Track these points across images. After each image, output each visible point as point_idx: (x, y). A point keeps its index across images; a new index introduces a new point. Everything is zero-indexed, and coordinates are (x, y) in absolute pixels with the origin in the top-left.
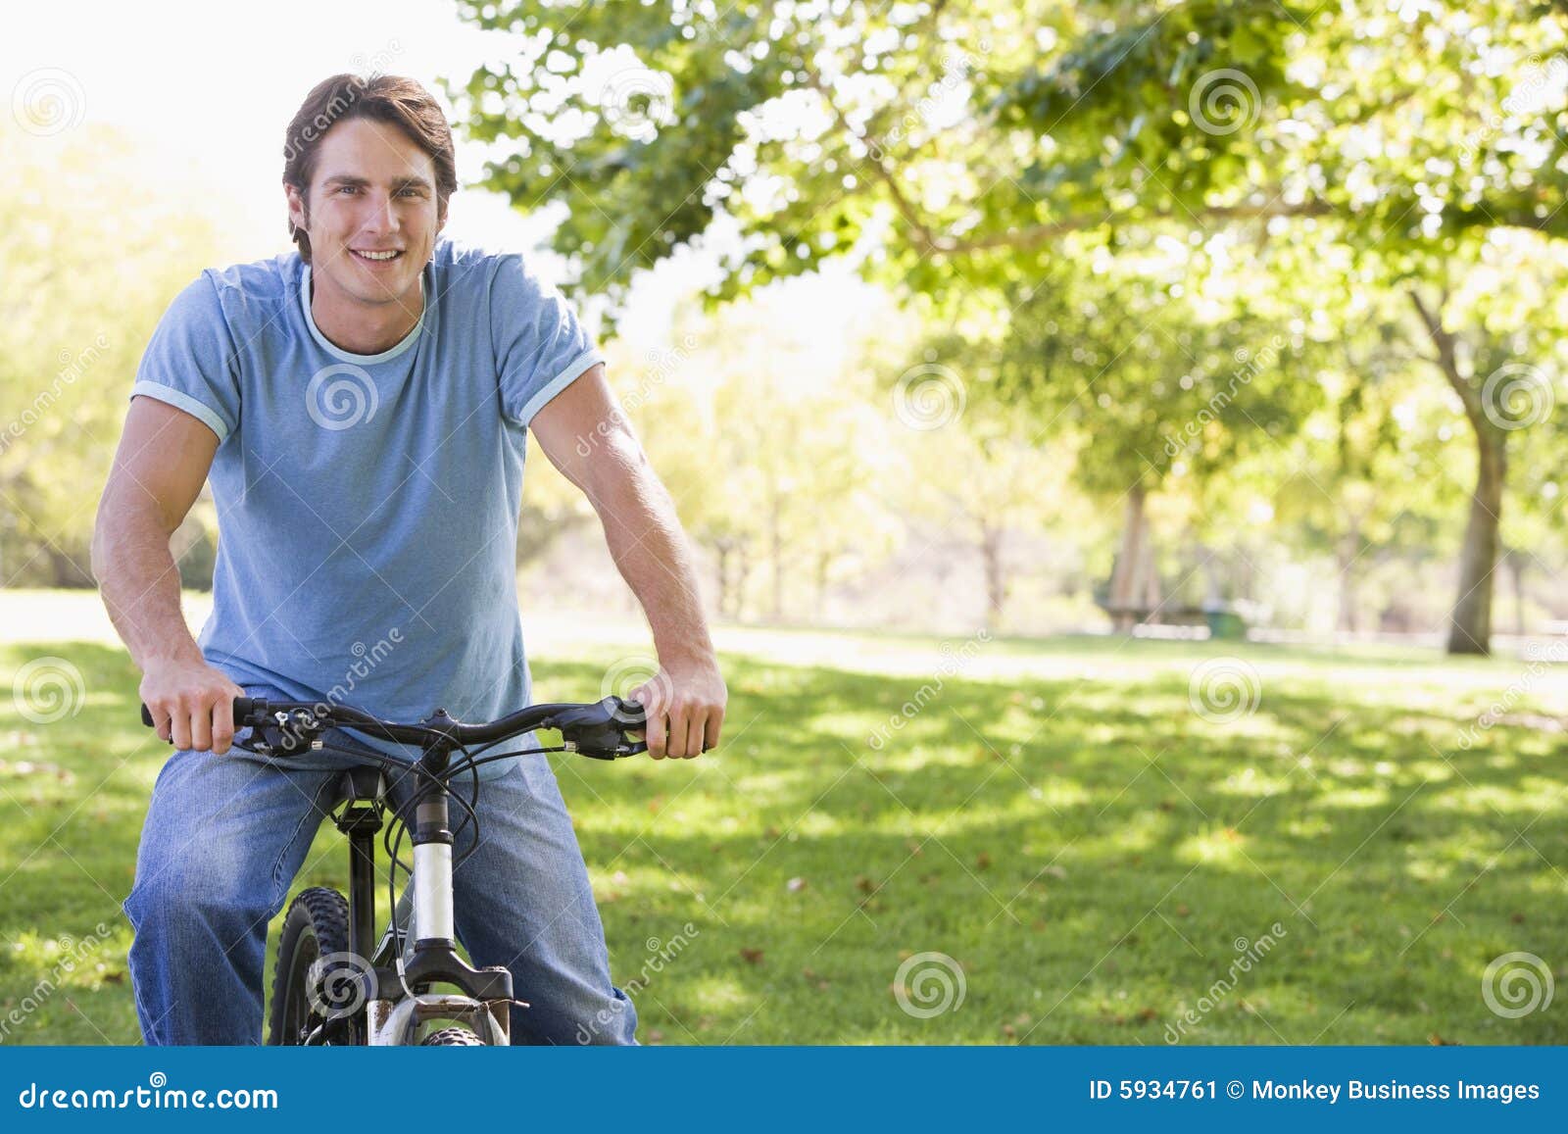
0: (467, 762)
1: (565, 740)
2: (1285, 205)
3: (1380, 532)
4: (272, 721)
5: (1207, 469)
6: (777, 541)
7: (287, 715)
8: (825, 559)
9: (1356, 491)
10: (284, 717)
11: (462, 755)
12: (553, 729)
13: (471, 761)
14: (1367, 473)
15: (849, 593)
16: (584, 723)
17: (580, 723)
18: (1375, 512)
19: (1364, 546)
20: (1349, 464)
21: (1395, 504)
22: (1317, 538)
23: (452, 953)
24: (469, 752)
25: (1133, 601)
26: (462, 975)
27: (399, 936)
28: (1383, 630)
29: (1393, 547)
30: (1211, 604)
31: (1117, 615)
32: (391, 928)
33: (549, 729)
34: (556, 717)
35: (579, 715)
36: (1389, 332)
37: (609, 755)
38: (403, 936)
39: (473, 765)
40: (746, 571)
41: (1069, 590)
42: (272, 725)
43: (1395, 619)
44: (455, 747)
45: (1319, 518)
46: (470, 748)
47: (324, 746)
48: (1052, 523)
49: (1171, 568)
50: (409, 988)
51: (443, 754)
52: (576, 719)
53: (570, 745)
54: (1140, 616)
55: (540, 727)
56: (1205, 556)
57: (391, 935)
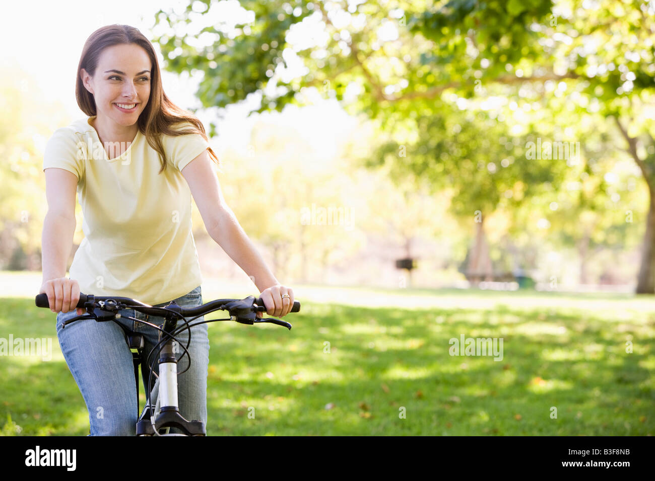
0: (186, 326)
1: (230, 316)
2: (554, 75)
3: (599, 237)
4: (97, 305)
5: (517, 204)
6: (303, 246)
7: (104, 302)
8: (326, 253)
9: (587, 216)
10: (102, 303)
11: (184, 322)
12: (225, 310)
13: (188, 325)
14: (593, 208)
15: (338, 269)
16: (239, 307)
17: (238, 307)
18: (596, 226)
19: (591, 244)
20: (584, 203)
21: (607, 222)
22: (568, 240)
23: (177, 413)
24: (187, 321)
25: (479, 271)
26: (183, 424)
27: (152, 408)
28: (601, 283)
29: (605, 244)
30: (517, 271)
31: (470, 278)
32: (148, 404)
33: (223, 310)
34: (227, 304)
35: (238, 303)
36: (604, 138)
37: (251, 322)
38: (154, 408)
39: (189, 327)
40: (287, 259)
41: (446, 266)
42: (97, 307)
43: (606, 279)
44: (180, 318)
45: (569, 229)
46: (188, 319)
47: (121, 317)
48: (437, 234)
49: (495, 255)
50: (157, 430)
51: (175, 322)
52: (236, 306)
53: (233, 317)
54: (483, 278)
55: (220, 309)
56: (512, 250)
57: (148, 408)
